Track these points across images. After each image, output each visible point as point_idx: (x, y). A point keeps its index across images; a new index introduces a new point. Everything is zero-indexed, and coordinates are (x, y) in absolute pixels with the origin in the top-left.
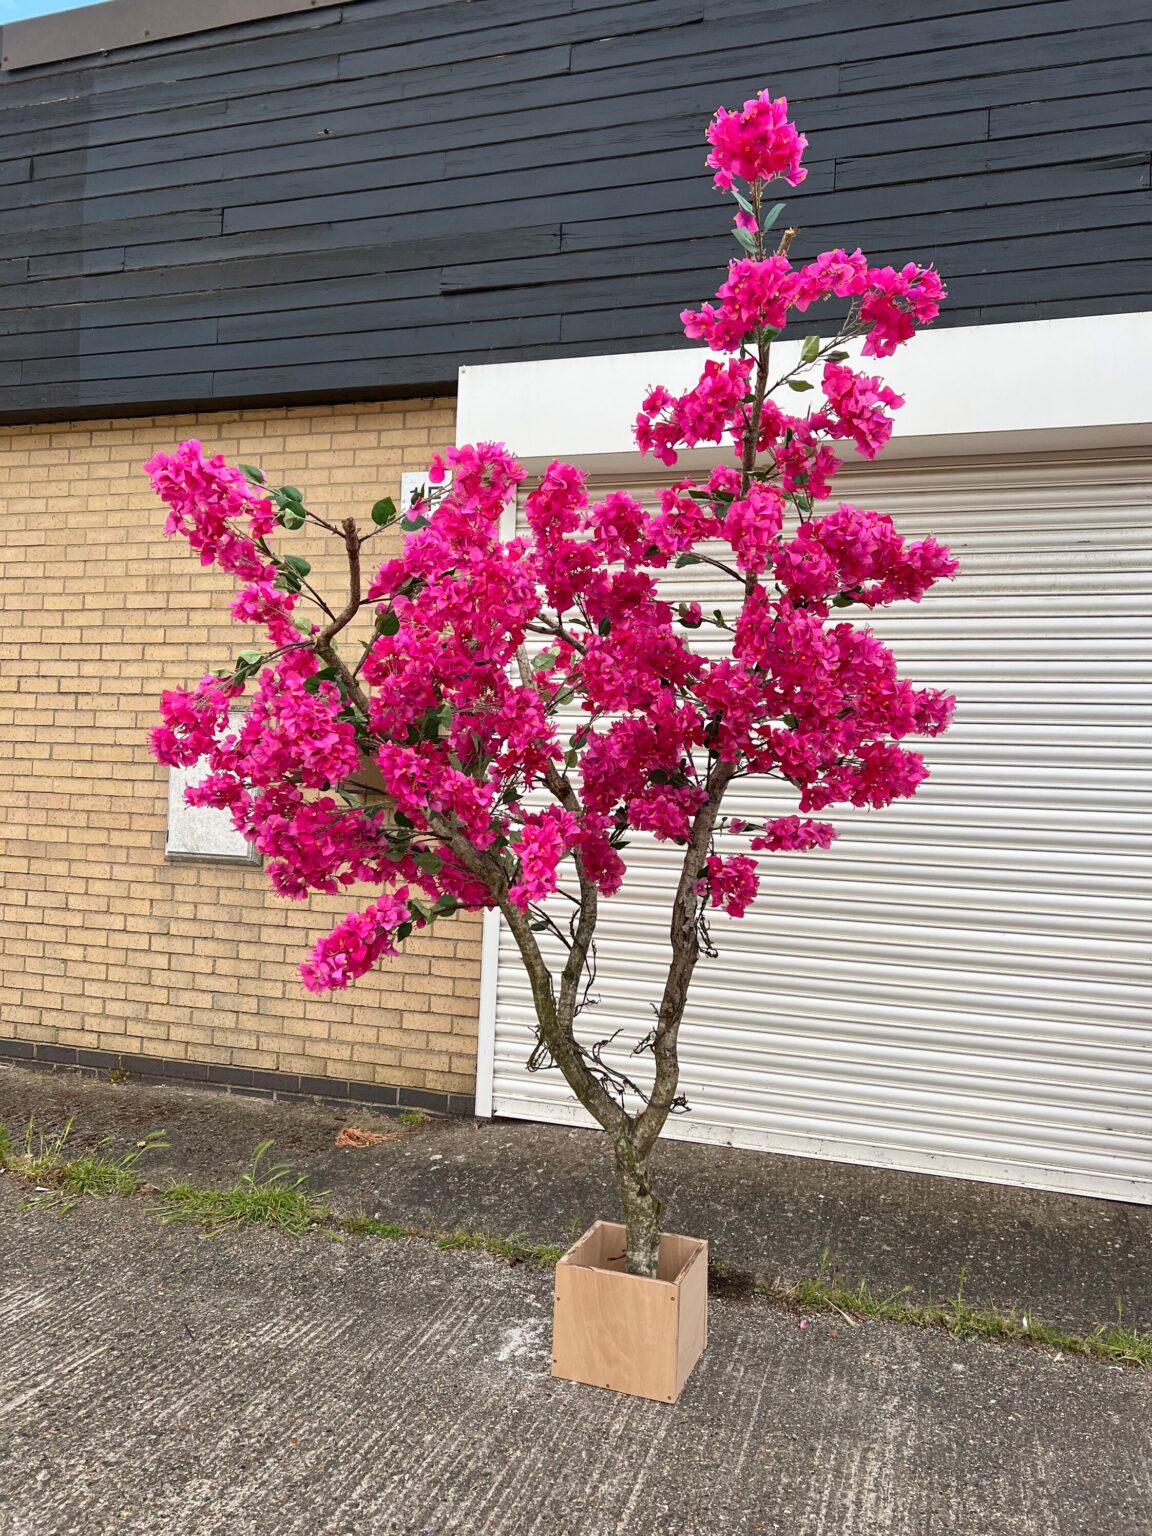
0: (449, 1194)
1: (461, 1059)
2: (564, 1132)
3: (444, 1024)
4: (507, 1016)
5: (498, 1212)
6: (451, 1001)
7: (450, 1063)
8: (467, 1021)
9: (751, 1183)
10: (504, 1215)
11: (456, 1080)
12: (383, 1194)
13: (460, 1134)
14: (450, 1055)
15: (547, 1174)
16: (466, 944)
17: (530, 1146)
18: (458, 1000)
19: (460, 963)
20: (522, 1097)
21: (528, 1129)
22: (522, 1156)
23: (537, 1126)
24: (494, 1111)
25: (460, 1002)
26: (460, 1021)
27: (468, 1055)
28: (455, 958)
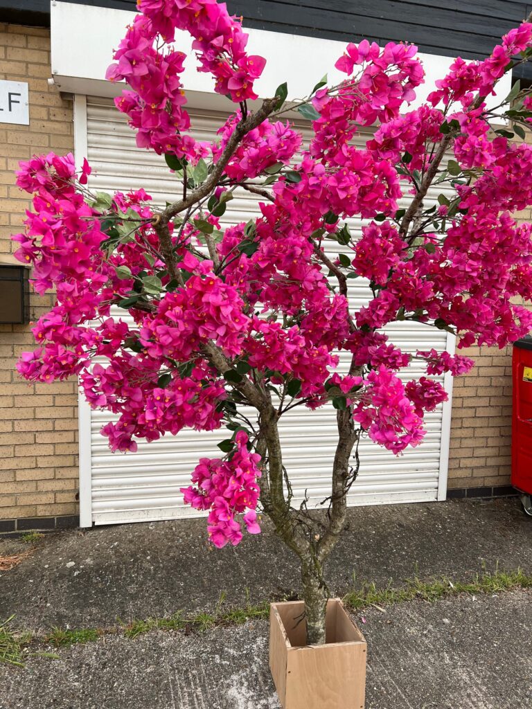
0: (102, 592)
1: (63, 494)
2: (145, 527)
3: (49, 474)
4: (98, 463)
5: (143, 597)
6: (53, 459)
7: (55, 497)
8: (65, 469)
9: (268, 535)
10: (149, 597)
11: (60, 507)
12: (55, 605)
13: (72, 542)
14: (55, 492)
15: (154, 559)
16: (62, 421)
17: (131, 541)
18: (59, 458)
19: (59, 433)
20: (113, 510)
21: (120, 529)
22: (130, 549)
23: (126, 527)
24: (94, 523)
25: (60, 458)
26: (61, 470)
27: (68, 491)
28: (54, 431)
